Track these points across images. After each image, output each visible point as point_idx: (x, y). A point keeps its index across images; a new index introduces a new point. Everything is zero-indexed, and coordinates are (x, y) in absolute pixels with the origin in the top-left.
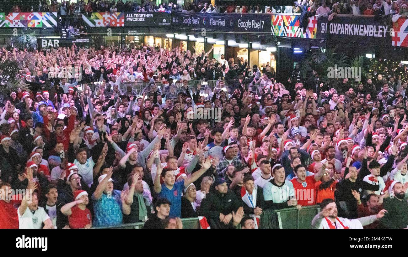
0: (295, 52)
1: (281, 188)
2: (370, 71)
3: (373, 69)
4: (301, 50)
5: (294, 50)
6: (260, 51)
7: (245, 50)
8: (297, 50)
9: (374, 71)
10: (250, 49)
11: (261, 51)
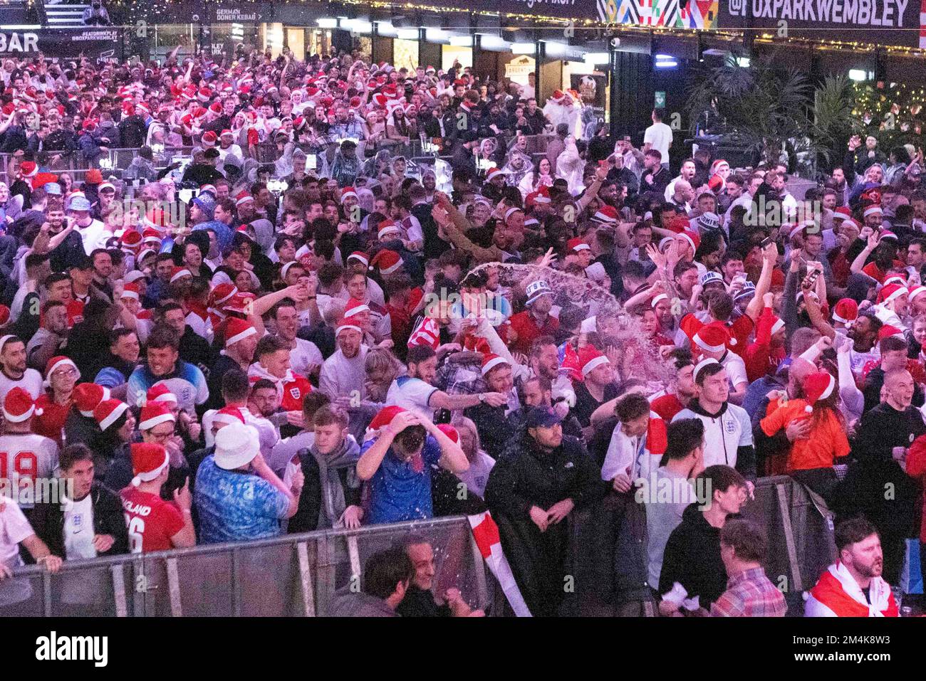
0: (659, 64)
1: (717, 420)
2: (854, 113)
3: (860, 108)
4: (674, 60)
5: (656, 61)
6: (566, 64)
7: (525, 61)
8: (664, 60)
9: (863, 114)
10: (541, 57)
11: (570, 62)
